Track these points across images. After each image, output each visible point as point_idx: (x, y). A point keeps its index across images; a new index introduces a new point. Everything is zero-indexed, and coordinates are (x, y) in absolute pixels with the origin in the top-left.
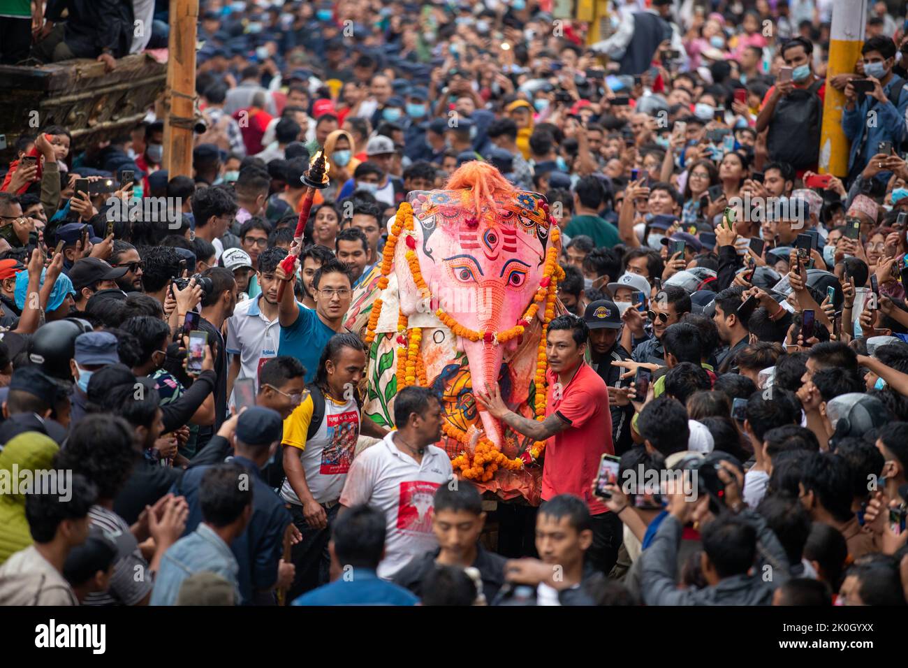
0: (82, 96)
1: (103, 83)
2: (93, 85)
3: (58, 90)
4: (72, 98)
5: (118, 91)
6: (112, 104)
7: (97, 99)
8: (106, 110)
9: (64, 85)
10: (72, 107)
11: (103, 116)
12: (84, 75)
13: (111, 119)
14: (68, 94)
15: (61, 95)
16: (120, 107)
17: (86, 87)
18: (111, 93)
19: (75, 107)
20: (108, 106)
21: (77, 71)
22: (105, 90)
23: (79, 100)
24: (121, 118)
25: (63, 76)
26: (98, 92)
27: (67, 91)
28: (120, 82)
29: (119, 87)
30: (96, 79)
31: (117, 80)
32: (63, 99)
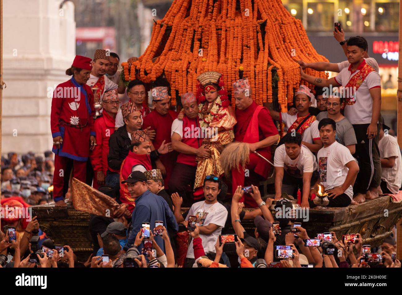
0: (353, 224)
1: (365, 215)
2: (359, 217)
3: (339, 222)
4: (347, 225)
5: (374, 219)
6: (371, 228)
7: (362, 224)
8: (368, 231)
9: (342, 218)
10: (348, 230)
11: (366, 234)
12: (354, 211)
13: (371, 237)
14: (345, 224)
15: (341, 224)
16: (376, 229)
17: (356, 218)
18: (370, 221)
19: (350, 231)
20: (369, 229)
21: (350, 209)
22: (367, 219)
23: (352, 226)
24: (377, 235)
25: (342, 213)
26: (362, 221)
27: (344, 221)
28: (375, 214)
29: (375, 217)
30: (361, 213)
31: (373, 213)
32: (342, 226)
